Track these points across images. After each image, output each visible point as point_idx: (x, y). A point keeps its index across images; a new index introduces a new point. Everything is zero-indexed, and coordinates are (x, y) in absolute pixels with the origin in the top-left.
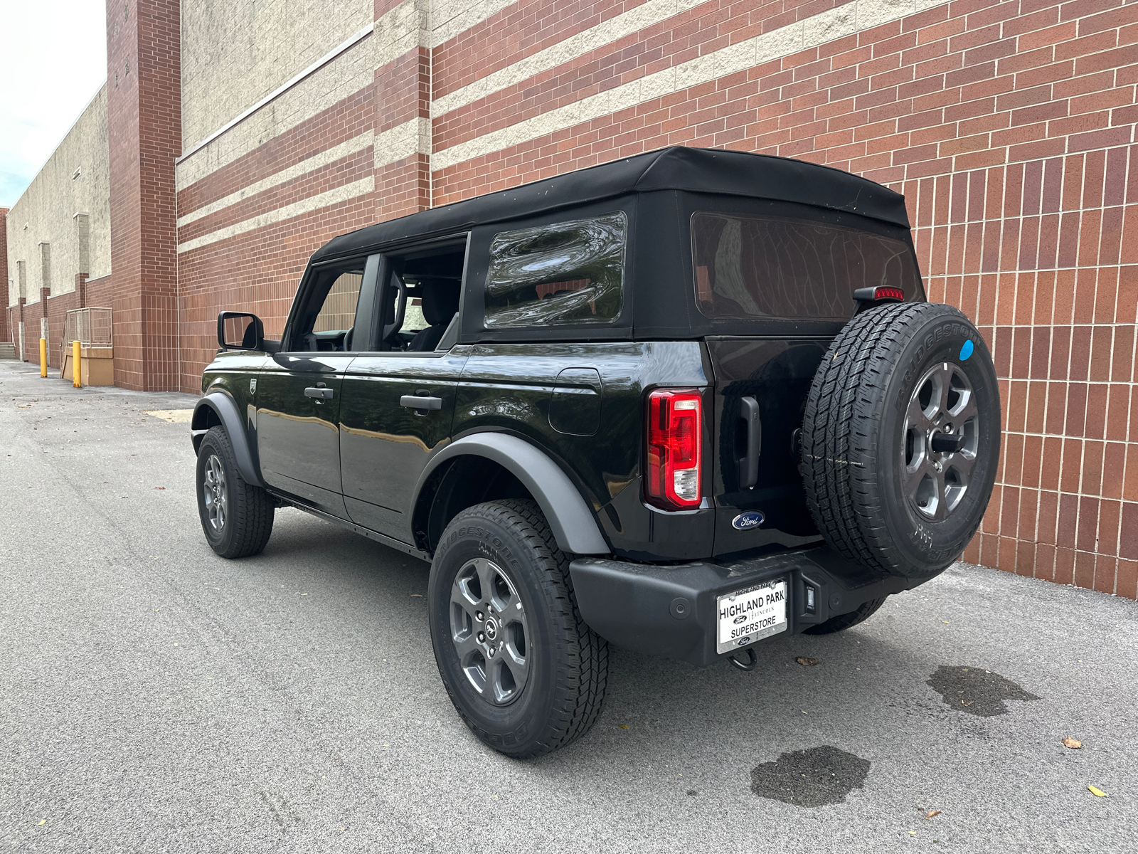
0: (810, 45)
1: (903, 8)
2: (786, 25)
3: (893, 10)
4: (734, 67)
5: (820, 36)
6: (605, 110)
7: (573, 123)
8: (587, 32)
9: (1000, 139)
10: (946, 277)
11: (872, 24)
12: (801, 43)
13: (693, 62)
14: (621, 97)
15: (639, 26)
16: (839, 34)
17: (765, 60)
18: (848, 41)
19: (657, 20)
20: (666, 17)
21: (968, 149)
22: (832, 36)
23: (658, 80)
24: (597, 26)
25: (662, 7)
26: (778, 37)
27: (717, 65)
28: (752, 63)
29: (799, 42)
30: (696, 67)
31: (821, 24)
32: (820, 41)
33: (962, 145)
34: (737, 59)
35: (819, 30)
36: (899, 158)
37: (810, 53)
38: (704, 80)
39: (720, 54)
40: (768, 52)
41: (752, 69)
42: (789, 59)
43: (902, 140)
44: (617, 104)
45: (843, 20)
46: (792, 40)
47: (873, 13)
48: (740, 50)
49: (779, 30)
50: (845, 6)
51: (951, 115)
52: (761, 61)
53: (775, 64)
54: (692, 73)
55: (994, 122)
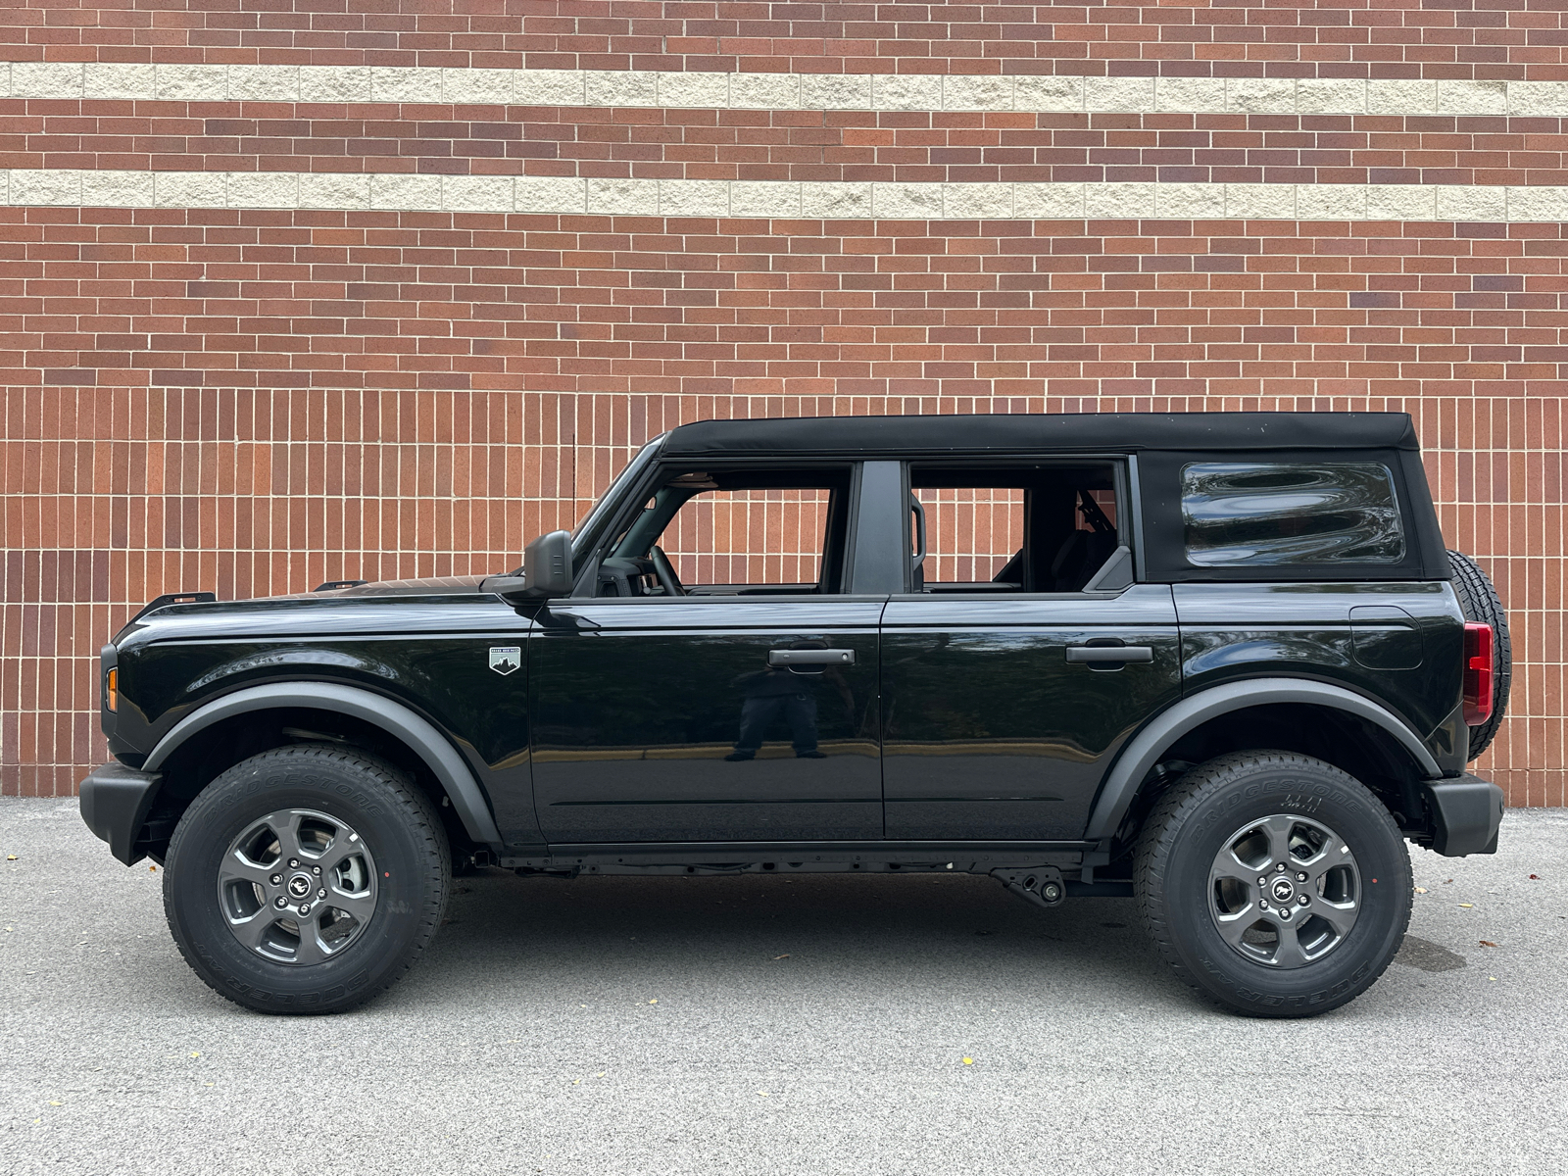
0: (810, 214)
1: (928, 209)
2: (774, 180)
3: (917, 207)
4: (695, 210)
5: (826, 209)
6: (434, 203)
7: (350, 205)
8: (385, 71)
9: (1038, 370)
10: (992, 503)
11: (893, 215)
12: (798, 209)
13: (621, 183)
14: (469, 193)
15: (506, 99)
16: (850, 214)
17: (745, 214)
18: (864, 226)
19: (542, 100)
20: (562, 103)
21: (1007, 375)
22: (839, 214)
23: (552, 189)
24: (410, 69)
25: (555, 86)
26: (762, 191)
27: (665, 198)
28: (724, 213)
29: (795, 206)
30: (624, 190)
31: (825, 194)
32: (825, 214)
33: (1000, 370)
34: (700, 200)
35: (823, 201)
36: (932, 370)
37: (813, 225)
38: (642, 212)
39: (671, 185)
40: (749, 206)
41: (724, 221)
42: (781, 224)
43: (935, 353)
44: (461, 200)
45: (856, 200)
46: (785, 201)
47: (894, 203)
48: (703, 189)
49: (765, 183)
50: (858, 184)
51: (987, 335)
52: (740, 214)
53: (761, 224)
54: (617, 197)
55: (1033, 353)
